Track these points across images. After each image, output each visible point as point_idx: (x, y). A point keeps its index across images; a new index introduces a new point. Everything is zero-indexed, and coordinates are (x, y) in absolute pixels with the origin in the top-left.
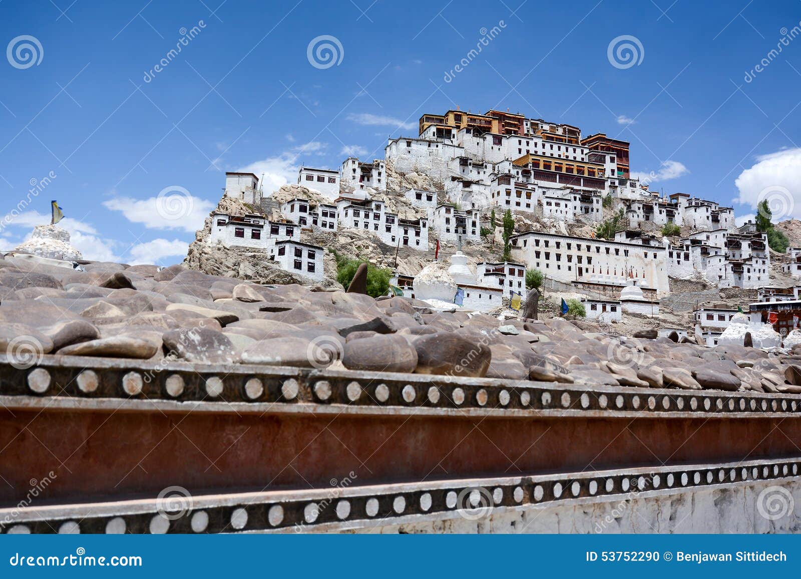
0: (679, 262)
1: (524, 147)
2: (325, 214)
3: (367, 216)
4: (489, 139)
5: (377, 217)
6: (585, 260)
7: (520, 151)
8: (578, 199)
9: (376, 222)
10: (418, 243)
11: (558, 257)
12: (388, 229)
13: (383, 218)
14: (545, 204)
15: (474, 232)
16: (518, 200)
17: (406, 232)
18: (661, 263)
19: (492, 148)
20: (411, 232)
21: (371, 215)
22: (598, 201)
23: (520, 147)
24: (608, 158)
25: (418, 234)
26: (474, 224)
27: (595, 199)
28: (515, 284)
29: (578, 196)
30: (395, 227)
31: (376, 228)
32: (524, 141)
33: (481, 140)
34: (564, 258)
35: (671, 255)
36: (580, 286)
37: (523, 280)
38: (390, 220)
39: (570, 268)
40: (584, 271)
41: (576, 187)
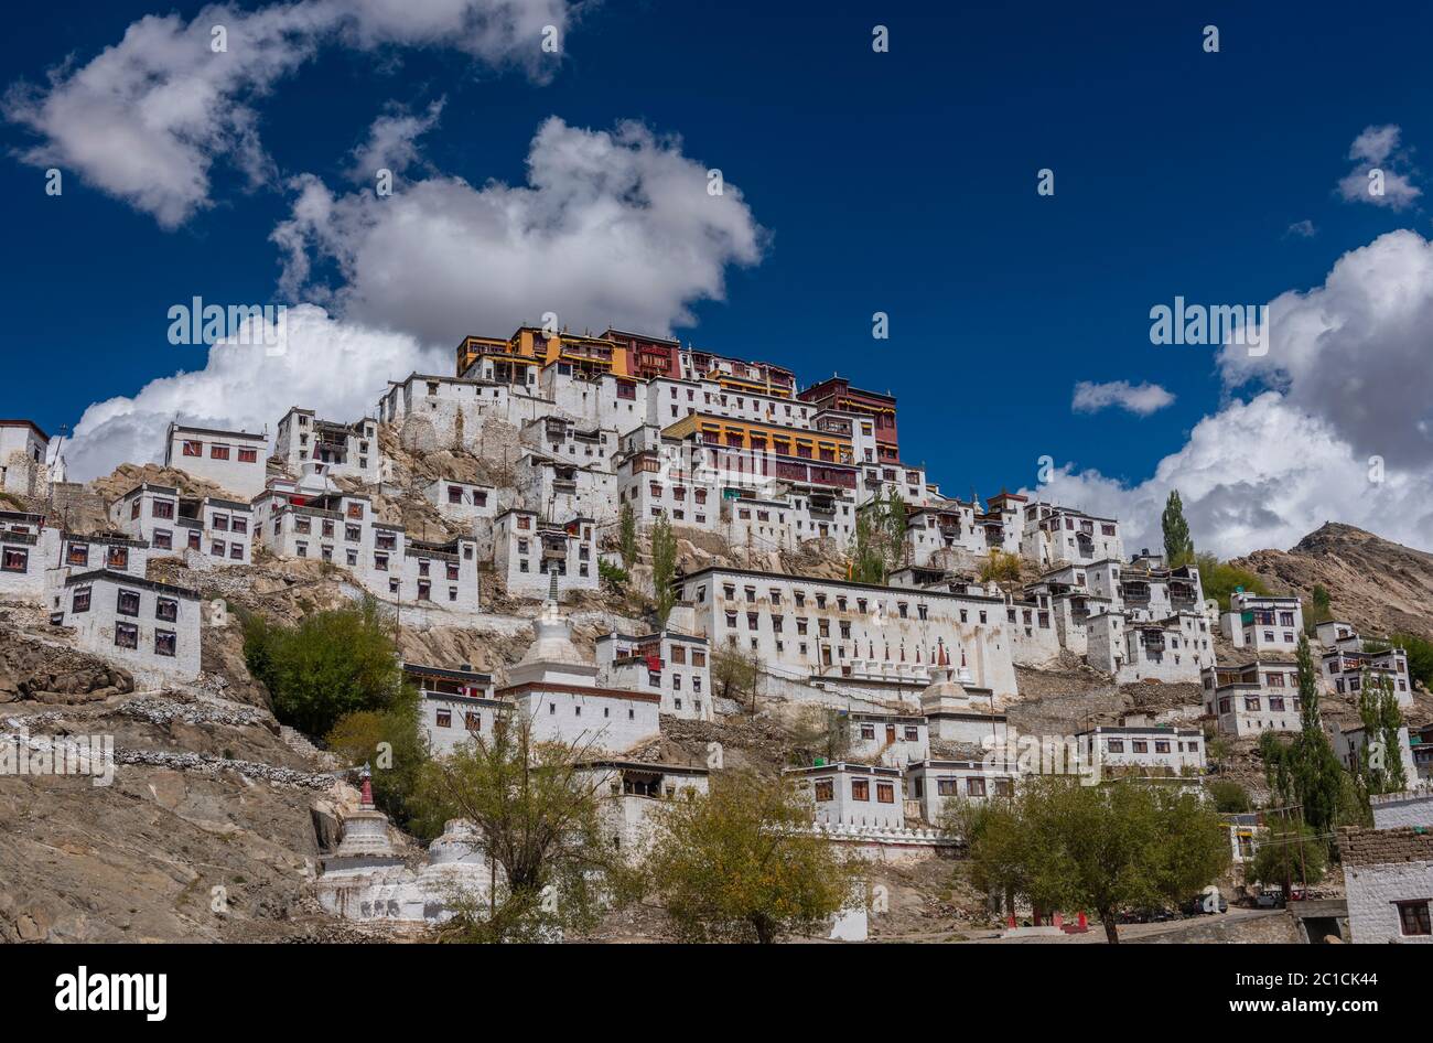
0: (1028, 631)
1: (683, 402)
2: (219, 523)
3: (328, 530)
4: (609, 385)
5: (354, 534)
6: (835, 628)
7: (675, 410)
8: (803, 505)
9: (352, 545)
10: (453, 596)
11: (777, 622)
12: (381, 562)
13: (369, 536)
14: (736, 515)
15: (584, 571)
16: (677, 505)
17: (424, 568)
18: (998, 632)
19: (615, 403)
20: (438, 568)
21: (339, 527)
22: (846, 510)
23: (675, 402)
24: (857, 424)
25: (453, 573)
26: (584, 552)
27: (839, 505)
28: (687, 683)
29: (804, 499)
30: (397, 556)
31: (351, 558)
32: (682, 390)
33: (592, 387)
34: (790, 625)
35: (1011, 614)
36: (829, 686)
37: (705, 674)
38: (386, 542)
39: (804, 648)
40: (835, 654)
41: (798, 483)
